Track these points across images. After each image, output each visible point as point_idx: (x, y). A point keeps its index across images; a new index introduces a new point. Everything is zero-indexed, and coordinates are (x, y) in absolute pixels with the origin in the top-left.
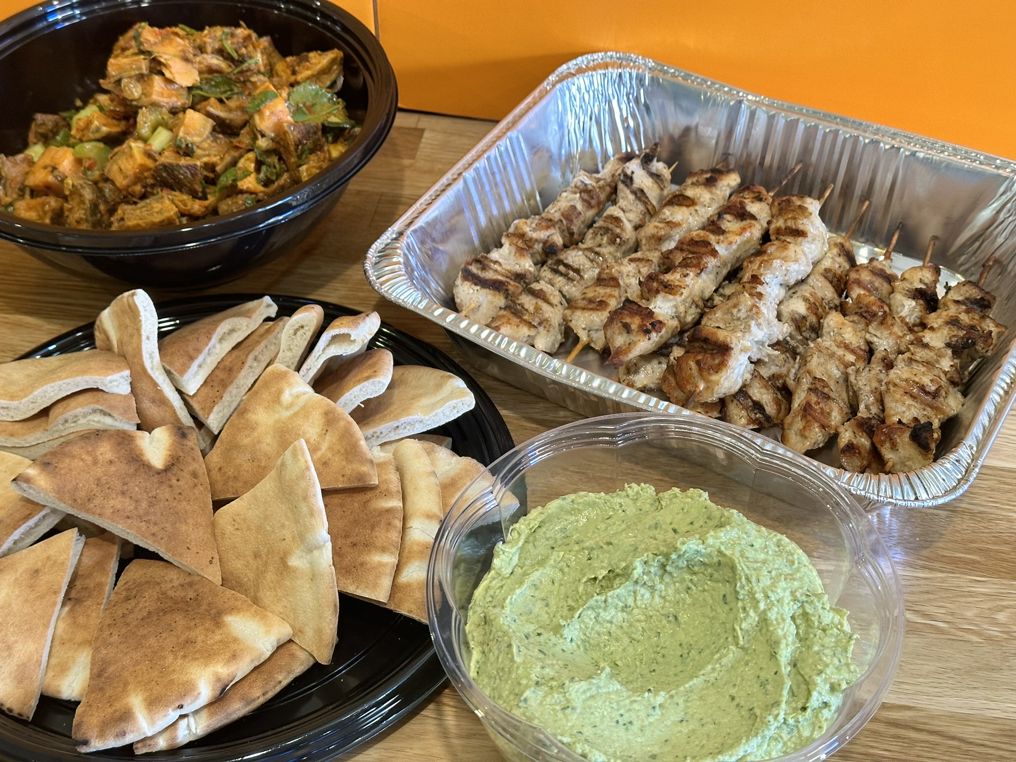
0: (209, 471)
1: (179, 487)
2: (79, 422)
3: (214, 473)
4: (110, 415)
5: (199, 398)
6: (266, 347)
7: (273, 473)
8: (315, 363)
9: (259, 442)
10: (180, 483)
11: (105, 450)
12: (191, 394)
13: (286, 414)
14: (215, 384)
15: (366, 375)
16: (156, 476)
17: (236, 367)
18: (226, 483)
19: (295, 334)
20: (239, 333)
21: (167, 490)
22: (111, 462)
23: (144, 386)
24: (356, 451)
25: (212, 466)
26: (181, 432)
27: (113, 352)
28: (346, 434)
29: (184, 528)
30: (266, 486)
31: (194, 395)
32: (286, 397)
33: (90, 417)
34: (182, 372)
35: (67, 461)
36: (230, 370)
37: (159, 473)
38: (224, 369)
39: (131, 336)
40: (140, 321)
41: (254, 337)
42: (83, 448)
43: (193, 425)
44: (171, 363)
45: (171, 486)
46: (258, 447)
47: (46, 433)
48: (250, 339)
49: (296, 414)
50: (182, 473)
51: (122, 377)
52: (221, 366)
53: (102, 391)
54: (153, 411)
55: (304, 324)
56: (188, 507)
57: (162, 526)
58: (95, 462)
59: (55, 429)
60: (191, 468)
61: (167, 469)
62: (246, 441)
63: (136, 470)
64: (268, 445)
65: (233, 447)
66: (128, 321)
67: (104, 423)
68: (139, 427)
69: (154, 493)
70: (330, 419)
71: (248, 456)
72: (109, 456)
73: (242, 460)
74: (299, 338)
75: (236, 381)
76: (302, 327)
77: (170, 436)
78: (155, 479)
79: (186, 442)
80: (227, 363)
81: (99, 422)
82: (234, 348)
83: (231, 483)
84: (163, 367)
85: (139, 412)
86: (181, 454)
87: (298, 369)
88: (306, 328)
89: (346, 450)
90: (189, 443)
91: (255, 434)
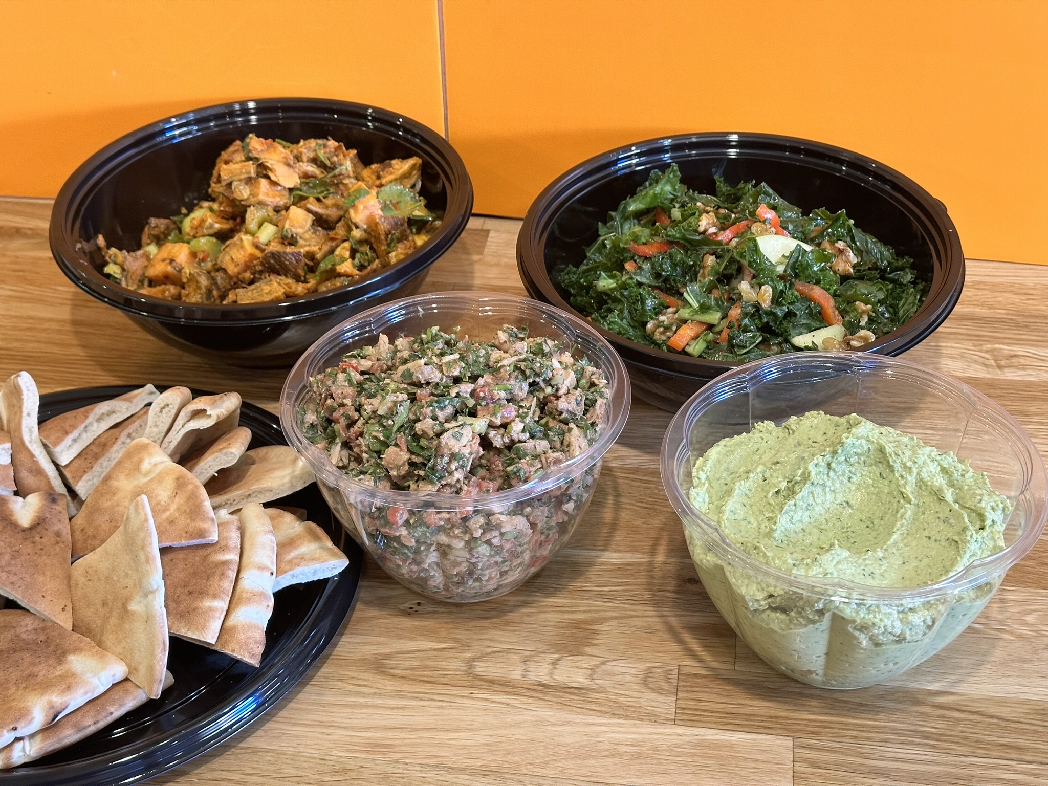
0: (72, 532)
1: (41, 543)
3: (77, 532)
5: (72, 468)
6: (141, 426)
7: (121, 528)
8: (176, 437)
9: (118, 505)
10: (43, 540)
12: (64, 464)
13: (144, 480)
14: (89, 457)
15: (221, 447)
16: (21, 533)
17: (109, 443)
18: (85, 541)
19: (161, 411)
20: (119, 414)
21: (31, 545)
23: (22, 457)
24: (199, 511)
25: (76, 527)
26: (52, 497)
28: (193, 497)
29: (41, 578)
30: (116, 539)
31: (67, 466)
32: (146, 465)
34: (56, 444)
36: (105, 445)
37: (24, 530)
38: (100, 444)
39: (16, 414)
40: (23, 399)
41: (133, 418)
43: (66, 493)
44: (47, 437)
45: (34, 543)
46: (116, 509)
48: (129, 420)
49: (152, 480)
50: (46, 532)
51: (3, 449)
52: (97, 442)
54: (28, 479)
55: (169, 403)
56: (47, 561)
57: (21, 576)
60: (56, 528)
61: (32, 528)
62: (107, 504)
64: (126, 507)
65: (96, 510)
66: (15, 401)
68: (16, 493)
69: (17, 548)
70: (180, 484)
71: (107, 518)
73: (102, 521)
74: (164, 416)
75: (108, 455)
76: (168, 405)
77: (40, 500)
78: (21, 536)
79: (54, 506)
80: (103, 440)
82: (111, 428)
83: (90, 542)
84: (41, 440)
85: (16, 481)
86: (48, 516)
87: (161, 442)
88: (170, 406)
89: (191, 510)
90: (58, 508)
91: (115, 498)
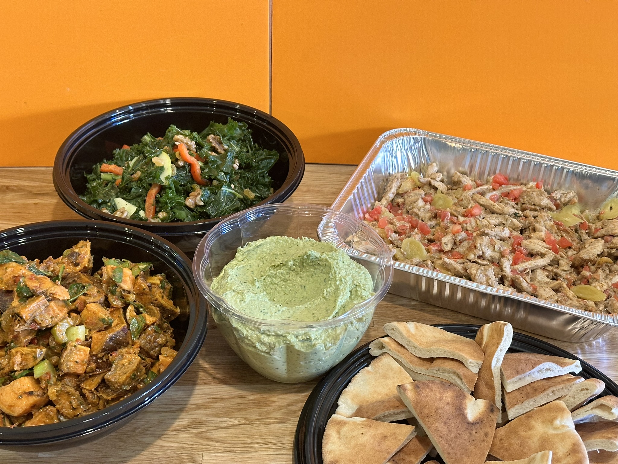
0: (495, 437)
1: (475, 436)
2: (445, 374)
3: (497, 439)
4: (461, 379)
5: (510, 395)
6: (562, 388)
7: (526, 460)
8: (585, 414)
9: (529, 438)
10: (477, 435)
11: (448, 396)
12: (508, 391)
13: (551, 432)
14: (523, 393)
15: (610, 436)
16: (466, 424)
17: (539, 390)
18: (500, 449)
19: (581, 391)
20: (552, 373)
21: (468, 434)
22: (448, 404)
23: (484, 373)
25: (498, 435)
26: (491, 409)
27: (481, 347)
29: (466, 459)
31: (509, 393)
32: (557, 422)
33: (451, 375)
34: (509, 378)
35: (428, 390)
36: (536, 390)
37: (468, 423)
38: (533, 388)
39: (493, 345)
40: (502, 340)
41: (559, 380)
42: (439, 388)
43: (501, 408)
44: (505, 369)
45: (471, 434)
46: (527, 440)
47: (427, 371)
48: (557, 379)
49: (557, 435)
50: (480, 430)
51: (477, 364)
52: (532, 385)
53: (464, 365)
54: (484, 389)
55: (589, 388)
56: (474, 450)
57: (456, 452)
58: (441, 399)
59: (432, 371)
60: (486, 430)
61: (473, 424)
62: (523, 433)
63: (458, 415)
64: (533, 442)
65: (514, 432)
66: (496, 336)
67: (456, 382)
68: (472, 394)
69: (460, 432)
70: (575, 450)
71: (519, 442)
72: (449, 400)
73: (515, 442)
74: (582, 394)
75: (535, 398)
76: (587, 389)
77: (485, 407)
79: (491, 415)
80: (536, 385)
81: (454, 379)
82: (544, 379)
83: (502, 451)
84: (501, 369)
85: (476, 386)
86: (485, 420)
87: (572, 411)
88: (589, 391)
90: (493, 417)
91: (530, 433)
